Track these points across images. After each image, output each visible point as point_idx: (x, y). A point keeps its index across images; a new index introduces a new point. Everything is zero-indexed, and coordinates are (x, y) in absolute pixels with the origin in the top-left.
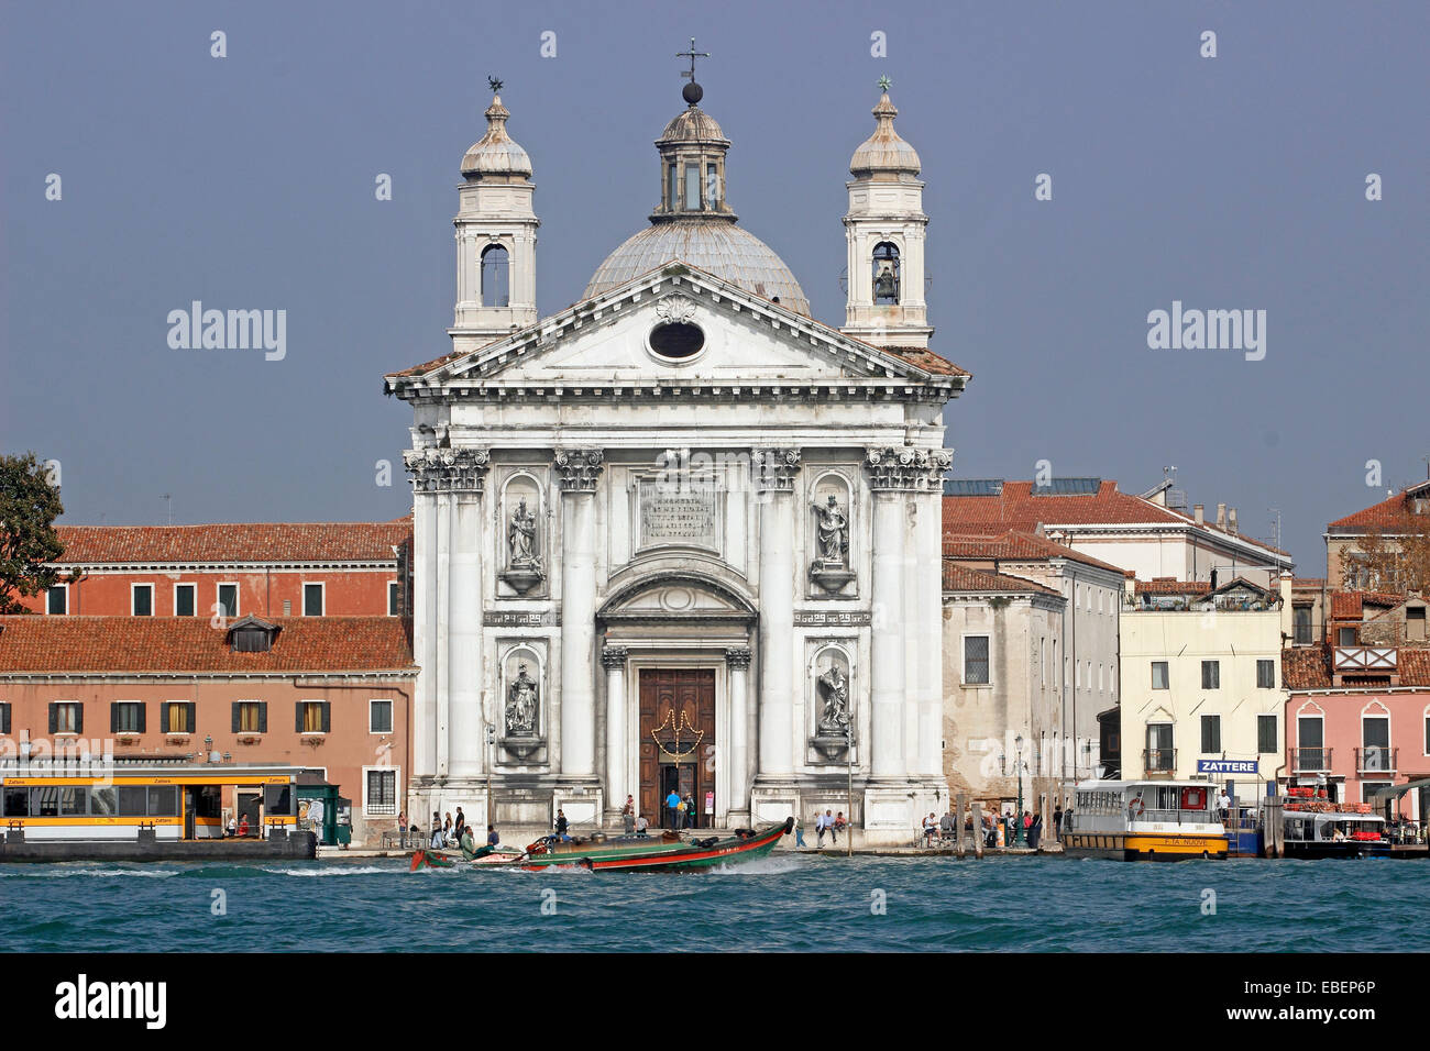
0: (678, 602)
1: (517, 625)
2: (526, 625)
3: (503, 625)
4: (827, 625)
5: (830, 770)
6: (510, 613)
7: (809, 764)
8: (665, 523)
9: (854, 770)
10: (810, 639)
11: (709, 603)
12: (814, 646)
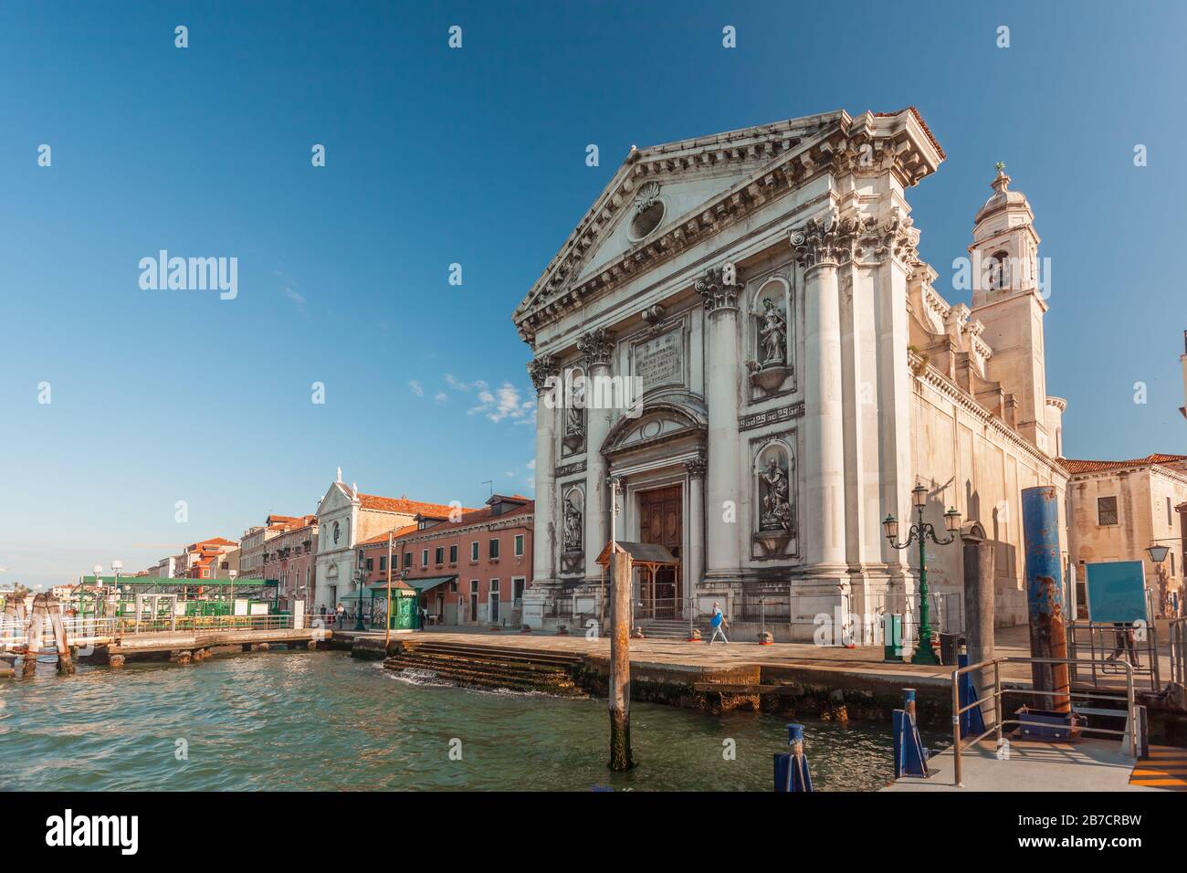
0: (651, 431)
1: (571, 473)
2: (575, 472)
3: (564, 475)
4: (767, 423)
5: (771, 563)
6: (569, 465)
7: (753, 558)
8: (651, 372)
9: (792, 562)
10: (753, 441)
11: (670, 427)
12: (757, 446)
